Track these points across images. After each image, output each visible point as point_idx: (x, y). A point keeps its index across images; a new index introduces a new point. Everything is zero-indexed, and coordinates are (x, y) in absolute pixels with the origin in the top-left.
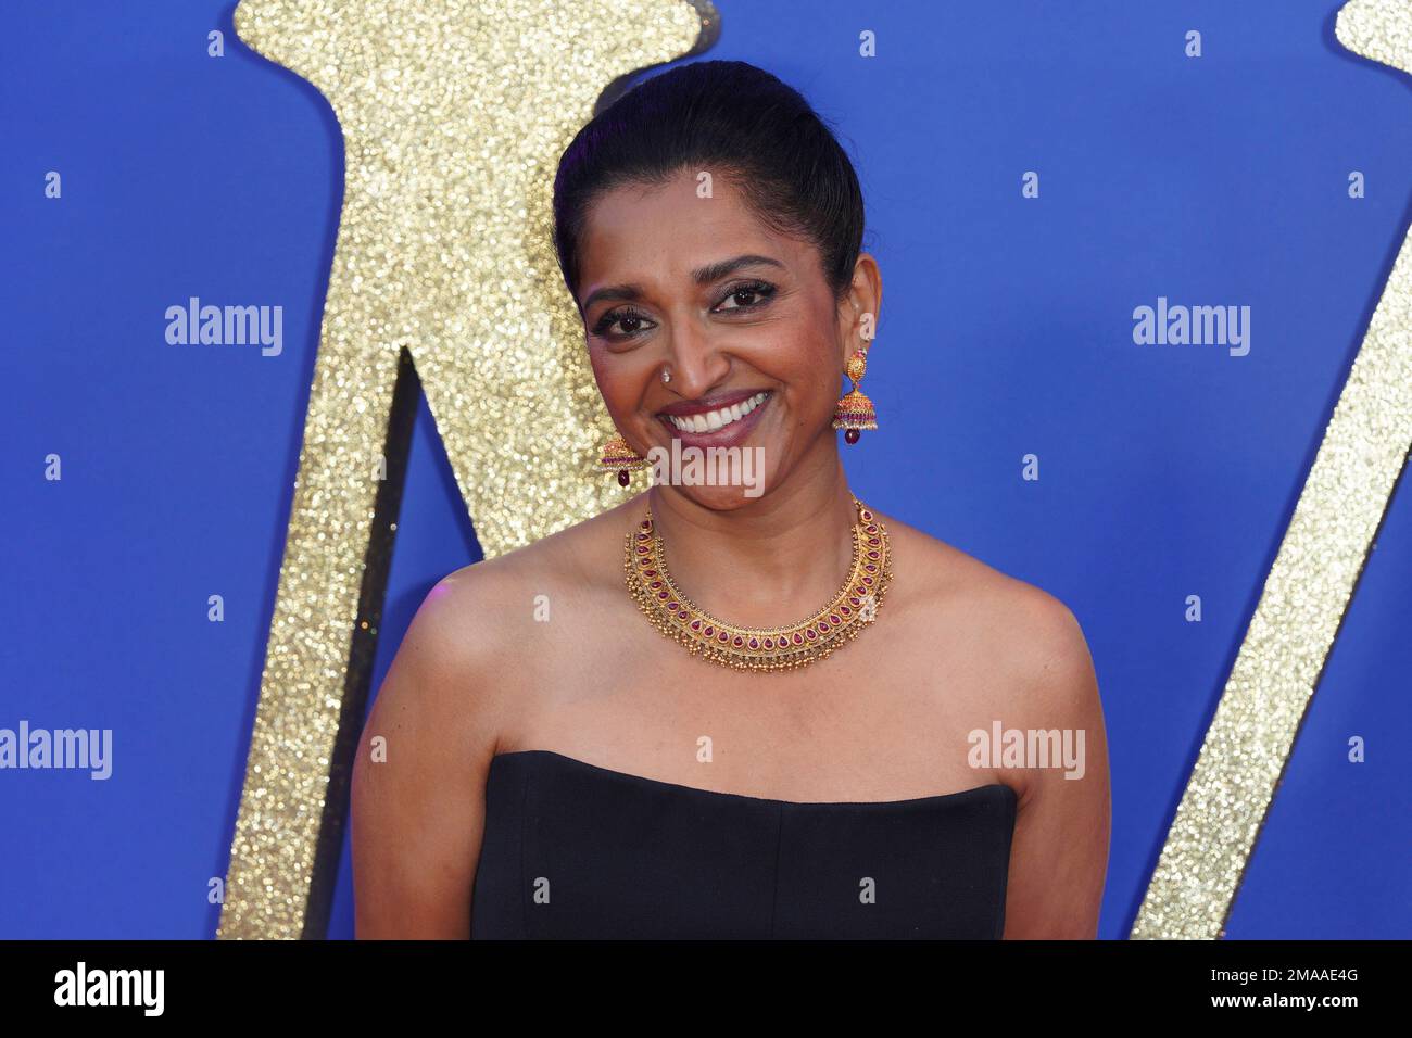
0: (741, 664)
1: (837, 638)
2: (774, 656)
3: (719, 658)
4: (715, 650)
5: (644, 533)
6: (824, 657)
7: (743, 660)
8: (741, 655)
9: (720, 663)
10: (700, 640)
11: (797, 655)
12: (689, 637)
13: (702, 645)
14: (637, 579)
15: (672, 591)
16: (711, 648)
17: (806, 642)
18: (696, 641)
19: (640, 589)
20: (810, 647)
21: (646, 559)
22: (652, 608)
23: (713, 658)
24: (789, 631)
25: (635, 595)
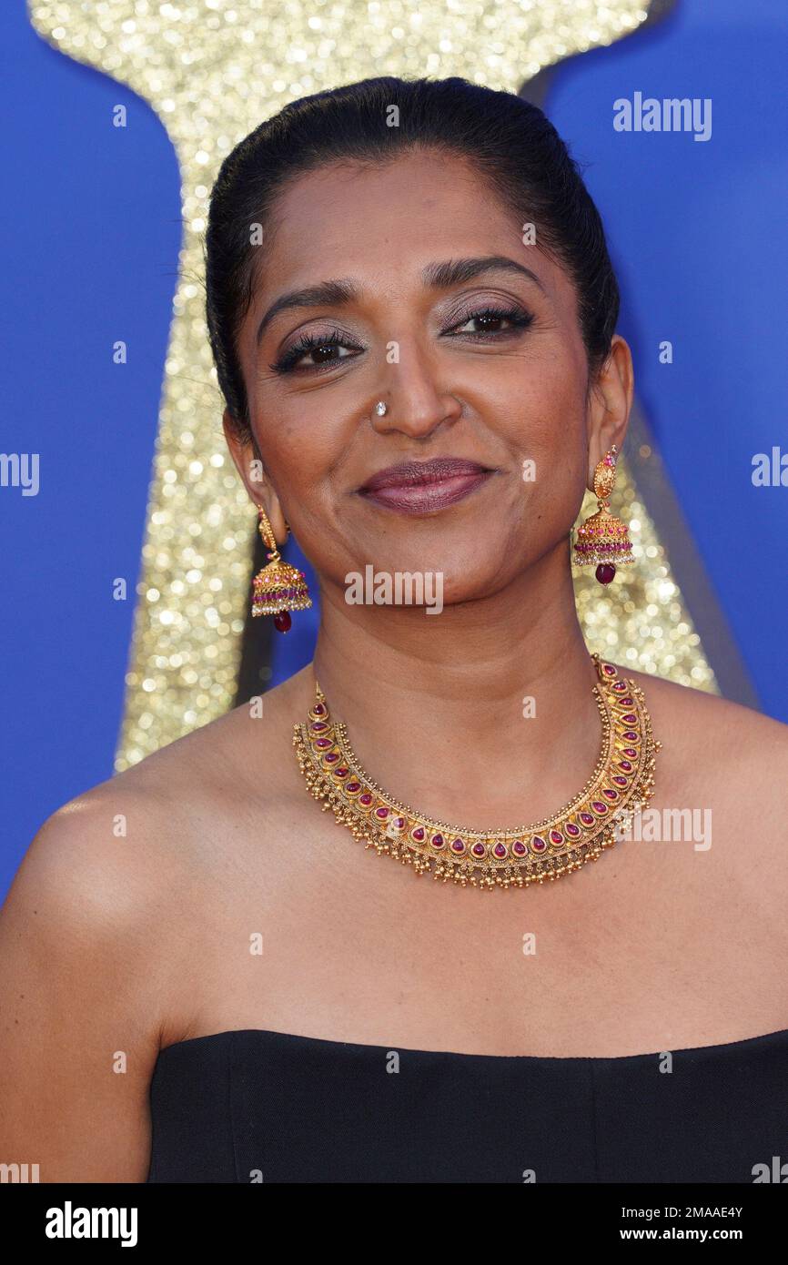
0: (488, 879)
1: (606, 832)
2: (528, 864)
3: (457, 876)
4: (450, 865)
5: (317, 720)
6: (591, 859)
7: (489, 874)
8: (485, 868)
9: (459, 881)
10: (428, 854)
11: (559, 859)
12: (412, 852)
13: (431, 860)
14: (323, 783)
15: (375, 794)
16: (444, 863)
17: (567, 841)
18: (421, 856)
19: (331, 795)
20: (574, 847)
21: (331, 755)
22: (355, 818)
23: (447, 875)
24: (544, 828)
25: (327, 805)
